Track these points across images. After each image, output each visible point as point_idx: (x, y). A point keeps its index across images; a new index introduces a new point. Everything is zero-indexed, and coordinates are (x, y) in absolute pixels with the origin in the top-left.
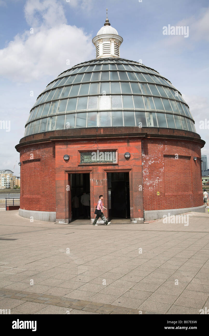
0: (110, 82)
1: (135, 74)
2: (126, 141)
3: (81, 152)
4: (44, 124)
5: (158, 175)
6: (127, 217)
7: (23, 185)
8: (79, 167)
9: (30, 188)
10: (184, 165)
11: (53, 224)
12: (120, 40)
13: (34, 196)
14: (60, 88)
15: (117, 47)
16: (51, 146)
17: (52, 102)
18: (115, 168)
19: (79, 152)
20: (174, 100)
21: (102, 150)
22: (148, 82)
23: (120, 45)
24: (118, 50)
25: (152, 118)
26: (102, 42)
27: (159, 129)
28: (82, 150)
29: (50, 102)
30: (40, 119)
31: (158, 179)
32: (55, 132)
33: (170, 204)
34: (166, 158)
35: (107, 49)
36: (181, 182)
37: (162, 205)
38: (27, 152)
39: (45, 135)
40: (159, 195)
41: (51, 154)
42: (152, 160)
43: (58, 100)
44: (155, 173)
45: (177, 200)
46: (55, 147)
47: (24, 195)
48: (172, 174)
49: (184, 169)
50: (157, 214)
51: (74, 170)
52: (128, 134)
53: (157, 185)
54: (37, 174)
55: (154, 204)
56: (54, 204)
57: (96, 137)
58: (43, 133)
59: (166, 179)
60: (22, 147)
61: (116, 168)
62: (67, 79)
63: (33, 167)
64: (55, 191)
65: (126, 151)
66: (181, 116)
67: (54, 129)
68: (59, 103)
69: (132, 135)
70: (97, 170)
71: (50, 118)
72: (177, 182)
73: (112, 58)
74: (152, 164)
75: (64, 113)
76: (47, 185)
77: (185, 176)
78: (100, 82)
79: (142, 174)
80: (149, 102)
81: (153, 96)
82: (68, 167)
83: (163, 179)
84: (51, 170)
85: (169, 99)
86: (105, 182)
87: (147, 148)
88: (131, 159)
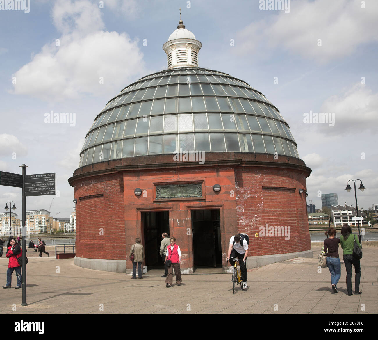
0: (191, 97)
1: (222, 86)
2: (215, 170)
3: (156, 184)
4: (106, 150)
5: (256, 212)
6: (215, 266)
7: (80, 228)
8: (155, 204)
9: (90, 231)
10: (288, 199)
11: (123, 275)
12: (198, 45)
13: (95, 241)
14: (126, 105)
15: (195, 54)
16: (116, 178)
17: (116, 123)
18: (201, 204)
19: (154, 185)
20: (272, 119)
21: (185, 181)
22: (238, 96)
23: (198, 52)
24: (196, 58)
25: (246, 141)
26: (176, 48)
27: (255, 155)
28: (159, 183)
29: (113, 123)
30: (101, 144)
31: (257, 217)
32: (123, 161)
33: (272, 248)
34: (265, 191)
35: (182, 56)
36: (285, 221)
37: (262, 250)
38: (84, 186)
39: (109, 165)
40: (257, 237)
41: (118, 188)
42: (248, 193)
43: (125, 120)
44: (252, 209)
45: (281, 243)
46: (123, 178)
47: (82, 239)
48: (273, 210)
49: (288, 204)
50: (256, 261)
51: (148, 207)
52: (217, 161)
53: (255, 225)
54: (99, 213)
55: (252, 249)
56: (122, 250)
57: (176, 166)
58: (105, 162)
59: (266, 217)
60: (79, 180)
61: (203, 204)
62: (134, 95)
63: (93, 205)
64: (124, 234)
65: (215, 183)
66: (282, 138)
67: (121, 156)
68: (125, 124)
69: (222, 163)
70: (179, 208)
71: (114, 143)
72: (279, 221)
73: (189, 68)
74: (248, 198)
75: (133, 137)
76: (113, 226)
77: (289, 213)
78: (177, 97)
79: (236, 211)
80: (242, 121)
81: (246, 114)
82: (140, 203)
83: (262, 217)
84: (118, 208)
85: (266, 117)
86: (189, 222)
87: (242, 179)
88: (221, 192)
